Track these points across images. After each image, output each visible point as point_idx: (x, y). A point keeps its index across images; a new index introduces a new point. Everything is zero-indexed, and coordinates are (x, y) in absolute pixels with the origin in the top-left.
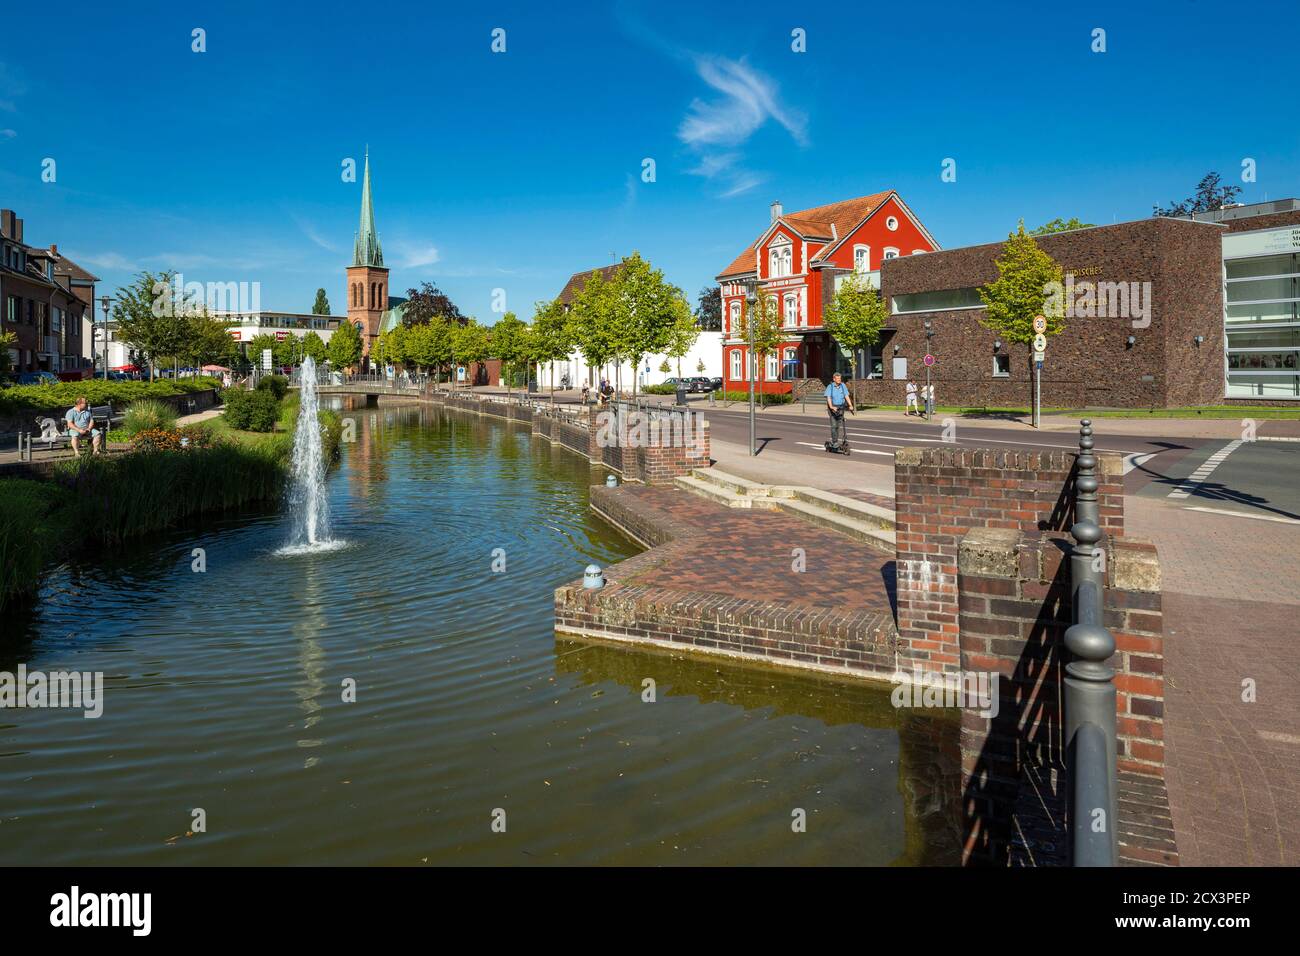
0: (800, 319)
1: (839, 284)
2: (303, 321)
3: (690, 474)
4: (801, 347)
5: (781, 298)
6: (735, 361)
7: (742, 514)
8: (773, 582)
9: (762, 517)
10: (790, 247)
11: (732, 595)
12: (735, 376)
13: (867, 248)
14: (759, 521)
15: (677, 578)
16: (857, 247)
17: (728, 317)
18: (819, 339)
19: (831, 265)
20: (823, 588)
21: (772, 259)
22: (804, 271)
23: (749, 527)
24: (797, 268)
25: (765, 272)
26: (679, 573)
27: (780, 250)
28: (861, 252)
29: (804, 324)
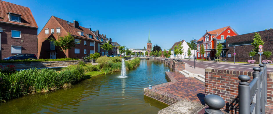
0: (210, 48)
1: (218, 42)
2: (142, 50)
3: (182, 70)
4: (211, 52)
5: (207, 45)
6: (199, 54)
7: (187, 78)
8: (183, 92)
9: (190, 79)
10: (209, 37)
11: (173, 94)
12: (199, 57)
13: (224, 36)
14: (189, 80)
15: (166, 89)
16: (221, 36)
17: (198, 48)
18: (214, 51)
19: (216, 39)
20: (193, 95)
21: (205, 39)
22: (211, 40)
23: (186, 81)
24: (210, 40)
25: (204, 41)
26: (167, 88)
27: (207, 37)
28: (223, 37)
29: (211, 49)
